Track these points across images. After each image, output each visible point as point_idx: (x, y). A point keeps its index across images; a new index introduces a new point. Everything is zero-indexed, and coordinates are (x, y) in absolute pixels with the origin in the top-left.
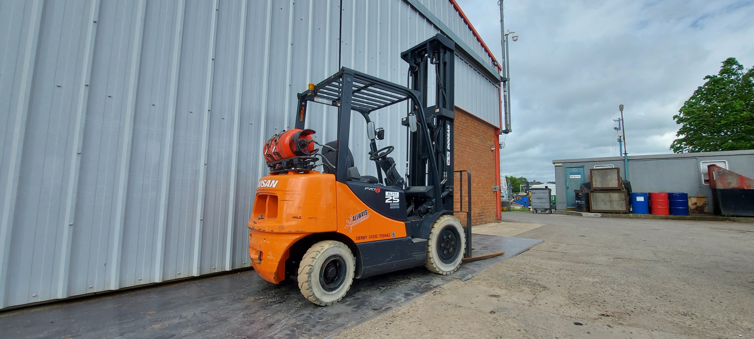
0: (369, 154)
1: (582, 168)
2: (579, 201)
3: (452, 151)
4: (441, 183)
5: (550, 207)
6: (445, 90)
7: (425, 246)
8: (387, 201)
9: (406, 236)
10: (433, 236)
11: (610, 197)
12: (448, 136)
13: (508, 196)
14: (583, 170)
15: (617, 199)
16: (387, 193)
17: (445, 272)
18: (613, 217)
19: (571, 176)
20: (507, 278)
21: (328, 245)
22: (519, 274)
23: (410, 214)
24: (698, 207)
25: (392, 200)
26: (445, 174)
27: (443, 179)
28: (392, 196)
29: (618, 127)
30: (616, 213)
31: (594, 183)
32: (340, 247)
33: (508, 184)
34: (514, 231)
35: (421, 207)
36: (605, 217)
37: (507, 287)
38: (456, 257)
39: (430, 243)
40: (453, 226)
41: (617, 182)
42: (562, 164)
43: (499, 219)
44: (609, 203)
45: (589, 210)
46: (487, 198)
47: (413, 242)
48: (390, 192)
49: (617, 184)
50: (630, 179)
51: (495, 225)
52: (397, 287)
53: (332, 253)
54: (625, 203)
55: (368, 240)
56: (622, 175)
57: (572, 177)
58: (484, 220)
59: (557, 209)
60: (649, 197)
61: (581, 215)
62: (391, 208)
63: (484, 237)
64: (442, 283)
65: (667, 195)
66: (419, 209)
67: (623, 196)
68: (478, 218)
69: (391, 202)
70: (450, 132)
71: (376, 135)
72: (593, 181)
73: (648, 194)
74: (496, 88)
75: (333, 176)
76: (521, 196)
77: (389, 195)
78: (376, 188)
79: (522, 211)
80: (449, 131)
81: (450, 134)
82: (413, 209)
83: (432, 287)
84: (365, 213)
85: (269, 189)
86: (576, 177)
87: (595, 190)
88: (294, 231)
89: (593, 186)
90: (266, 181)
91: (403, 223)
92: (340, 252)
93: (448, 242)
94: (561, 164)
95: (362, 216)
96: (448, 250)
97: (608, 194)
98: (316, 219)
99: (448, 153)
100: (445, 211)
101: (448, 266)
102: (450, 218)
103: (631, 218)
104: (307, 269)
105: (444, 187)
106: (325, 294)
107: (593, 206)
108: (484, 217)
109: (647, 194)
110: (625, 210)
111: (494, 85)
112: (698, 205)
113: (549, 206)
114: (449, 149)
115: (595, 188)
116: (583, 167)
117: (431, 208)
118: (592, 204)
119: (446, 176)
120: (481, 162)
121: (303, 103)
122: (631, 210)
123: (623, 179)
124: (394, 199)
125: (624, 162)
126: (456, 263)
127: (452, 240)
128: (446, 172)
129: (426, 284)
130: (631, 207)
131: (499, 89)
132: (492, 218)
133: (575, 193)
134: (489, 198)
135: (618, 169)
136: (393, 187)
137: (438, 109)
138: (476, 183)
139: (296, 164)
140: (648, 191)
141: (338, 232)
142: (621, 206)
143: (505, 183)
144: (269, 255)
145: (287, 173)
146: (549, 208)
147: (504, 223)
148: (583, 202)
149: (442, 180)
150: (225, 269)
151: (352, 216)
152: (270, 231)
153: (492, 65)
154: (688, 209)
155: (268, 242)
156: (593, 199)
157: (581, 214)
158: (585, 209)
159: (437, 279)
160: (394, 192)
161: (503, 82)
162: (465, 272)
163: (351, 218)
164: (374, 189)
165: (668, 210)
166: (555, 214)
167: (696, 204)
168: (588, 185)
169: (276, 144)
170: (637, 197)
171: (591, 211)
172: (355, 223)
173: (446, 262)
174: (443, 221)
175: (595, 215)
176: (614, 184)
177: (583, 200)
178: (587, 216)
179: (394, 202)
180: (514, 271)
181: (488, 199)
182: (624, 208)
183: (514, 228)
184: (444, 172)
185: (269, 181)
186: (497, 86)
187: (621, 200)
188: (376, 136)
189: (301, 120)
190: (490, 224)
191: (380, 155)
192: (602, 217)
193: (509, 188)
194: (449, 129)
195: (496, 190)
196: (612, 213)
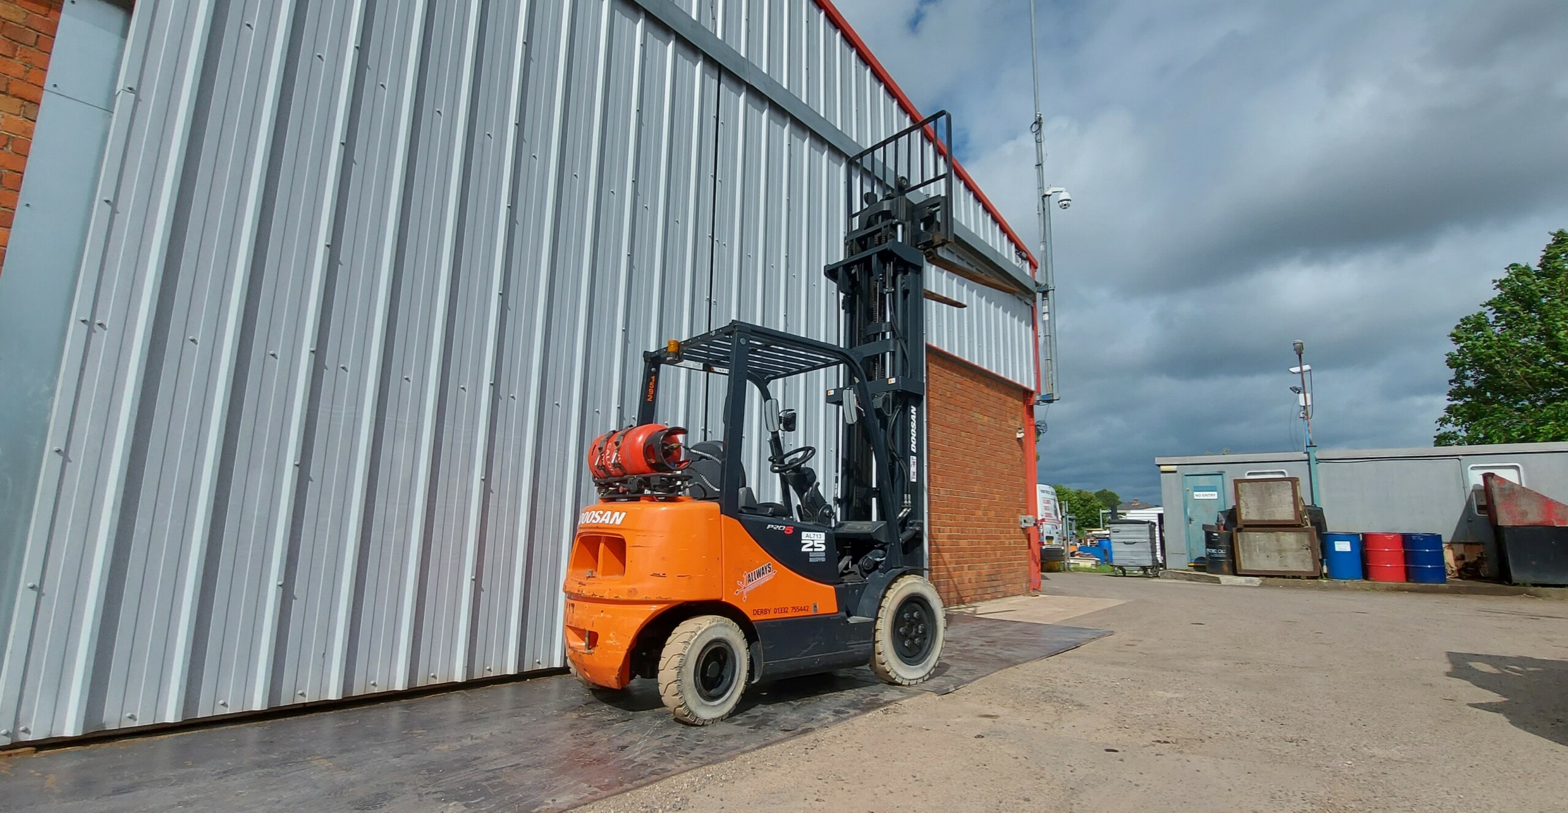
0: (770, 460)
1: (1220, 477)
2: (1213, 551)
3: (919, 455)
4: (900, 515)
5: (1153, 563)
6: (906, 342)
7: (869, 631)
8: (804, 549)
9: (836, 611)
10: (885, 613)
11: (1278, 541)
12: (912, 427)
13: (1061, 538)
14: (1221, 480)
15: (1295, 547)
16: (804, 534)
17: (907, 680)
18: (1286, 586)
19: (1195, 493)
20: (1019, 691)
21: (708, 621)
22: (1041, 685)
23: (844, 571)
24: (1466, 564)
25: (813, 547)
26: (908, 499)
27: (904, 508)
28: (813, 541)
29: (1299, 386)
30: (1294, 577)
31: (1243, 511)
32: (727, 626)
33: (1064, 510)
34: (1059, 612)
35: (864, 560)
36: (1270, 586)
37: (1016, 705)
38: (927, 653)
39: (879, 625)
40: (920, 594)
41: (1293, 509)
42: (1176, 467)
43: (1034, 589)
44: (1276, 554)
45: (1234, 571)
46: (1007, 542)
47: (848, 622)
48: (809, 533)
49: (1293, 513)
50: (1322, 503)
51: (1024, 600)
52: (820, 701)
53: (714, 637)
54: (1310, 556)
55: (772, 616)
56: (1304, 492)
57: (1199, 495)
58: (1002, 589)
59: (1167, 568)
60: (1364, 544)
61: (1218, 581)
62: (811, 560)
63: (994, 624)
64: (900, 697)
65: (1400, 538)
66: (860, 562)
67: (1305, 538)
68: (986, 584)
69: (811, 550)
70: (916, 419)
71: (780, 422)
72: (1241, 506)
73: (1361, 535)
74: (1024, 305)
75: (715, 506)
76: (1097, 536)
77: (807, 538)
78: (786, 526)
79: (1096, 571)
80: (913, 417)
81: (917, 424)
82: (848, 563)
83: (881, 702)
84: (768, 569)
85: (610, 526)
86: (1206, 495)
87: (1246, 526)
88: (653, 598)
89: (1241, 516)
90: (601, 512)
91: (832, 587)
92: (727, 635)
93: (913, 623)
94: (1174, 468)
95: (763, 573)
96: (912, 639)
97: (1273, 536)
98: (689, 579)
99: (913, 459)
100: (906, 567)
101: (912, 669)
102: (915, 580)
103: (1325, 588)
104: (676, 661)
105: (904, 523)
106: (703, 704)
107: (1242, 562)
108: (1000, 582)
109: (1359, 535)
110: (1312, 570)
111: (1021, 300)
112: (1467, 560)
113: (1151, 561)
114: (914, 450)
115: (1246, 521)
116: (1220, 474)
117: (882, 561)
118: (1242, 558)
119: (910, 502)
120: (993, 465)
121: (653, 369)
122: (1325, 570)
123: (1308, 503)
124: (816, 545)
125: (1309, 464)
126: (927, 665)
127: (919, 620)
128: (909, 495)
129: (872, 698)
130: (1325, 563)
131: (1032, 308)
132: (1018, 586)
133: (1204, 532)
134: (1012, 542)
135: (1294, 481)
136: (815, 524)
137: (894, 379)
138: (982, 509)
139: (655, 486)
140: (1361, 528)
141: (724, 600)
142: (1303, 561)
143: (1055, 507)
144: (610, 639)
145: (637, 499)
146: (1150, 564)
147: (1045, 598)
148: (1222, 552)
149: (902, 511)
150: (506, 670)
151: (747, 575)
152: (612, 597)
153: (1016, 258)
154: (1444, 568)
155: (609, 616)
156: (1243, 546)
157: (1218, 579)
158: (1226, 568)
159: (892, 690)
160: (816, 533)
161: (1041, 294)
162: (944, 681)
163: (745, 577)
164: (782, 528)
165: (1402, 570)
166: (1163, 578)
167: (1462, 557)
168: (1232, 516)
169: (618, 450)
170: (1336, 542)
171: (1238, 573)
172: (751, 586)
173: (910, 662)
174: (903, 585)
175: (1247, 582)
176: (1285, 512)
177: (1221, 548)
178: (1229, 583)
179: (816, 550)
180: (1034, 681)
181: (1010, 544)
182: (1308, 567)
183: (1061, 607)
184: (906, 495)
185: (609, 513)
186: (1029, 301)
187: (1302, 549)
188: (781, 425)
189: (649, 400)
190: (1014, 598)
191: (791, 463)
192: (1262, 585)
193: (1064, 519)
194: (915, 413)
195: (1027, 525)
196: (1284, 577)
